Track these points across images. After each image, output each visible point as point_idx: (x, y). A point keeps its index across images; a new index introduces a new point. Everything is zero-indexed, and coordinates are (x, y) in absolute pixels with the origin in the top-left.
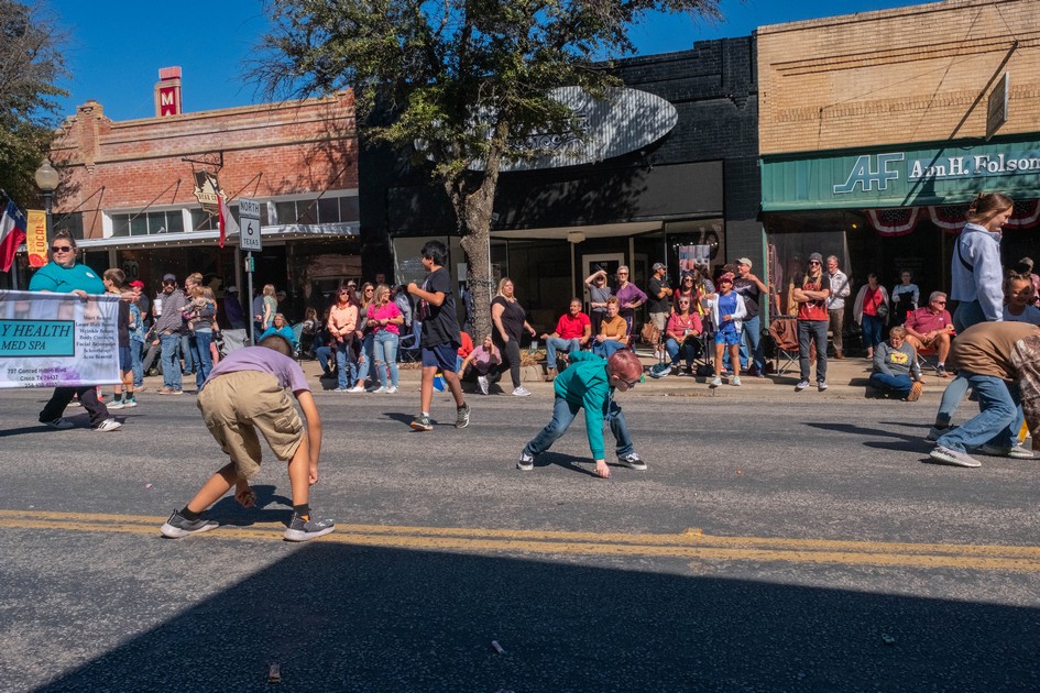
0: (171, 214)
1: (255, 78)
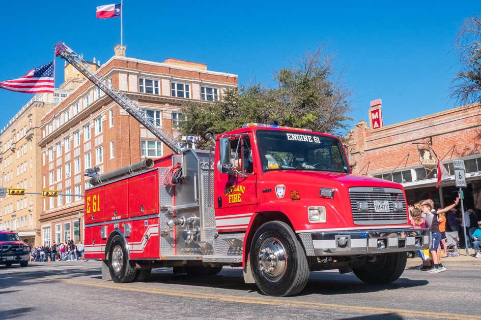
0: (404, 173)
1: (456, 95)
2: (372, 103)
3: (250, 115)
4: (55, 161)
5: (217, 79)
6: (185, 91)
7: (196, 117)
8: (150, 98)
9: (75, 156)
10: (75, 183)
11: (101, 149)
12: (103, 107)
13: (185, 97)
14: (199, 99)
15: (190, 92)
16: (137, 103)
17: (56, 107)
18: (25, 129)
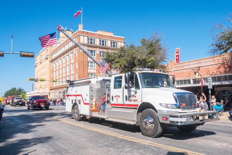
0: (188, 80)
2: (176, 49)
3: (130, 57)
4: (56, 68)
5: (117, 39)
6: (105, 43)
7: (109, 56)
8: (92, 45)
9: (63, 66)
10: (63, 77)
11: (73, 64)
12: (74, 48)
13: (105, 45)
14: (110, 46)
15: (107, 43)
16: (87, 47)
17: (56, 47)
18: (45, 55)
